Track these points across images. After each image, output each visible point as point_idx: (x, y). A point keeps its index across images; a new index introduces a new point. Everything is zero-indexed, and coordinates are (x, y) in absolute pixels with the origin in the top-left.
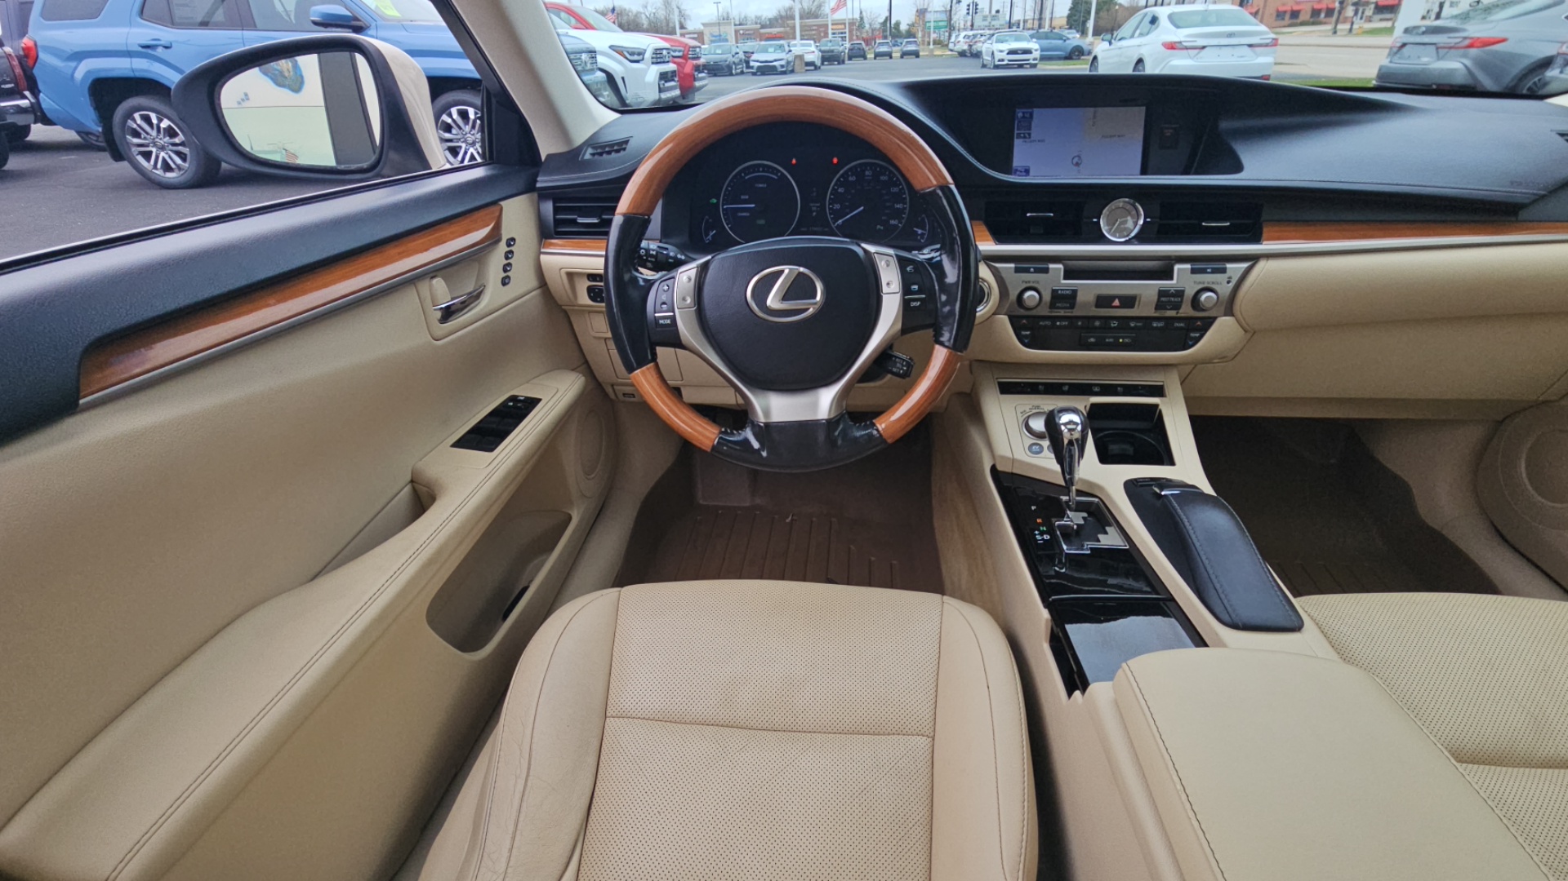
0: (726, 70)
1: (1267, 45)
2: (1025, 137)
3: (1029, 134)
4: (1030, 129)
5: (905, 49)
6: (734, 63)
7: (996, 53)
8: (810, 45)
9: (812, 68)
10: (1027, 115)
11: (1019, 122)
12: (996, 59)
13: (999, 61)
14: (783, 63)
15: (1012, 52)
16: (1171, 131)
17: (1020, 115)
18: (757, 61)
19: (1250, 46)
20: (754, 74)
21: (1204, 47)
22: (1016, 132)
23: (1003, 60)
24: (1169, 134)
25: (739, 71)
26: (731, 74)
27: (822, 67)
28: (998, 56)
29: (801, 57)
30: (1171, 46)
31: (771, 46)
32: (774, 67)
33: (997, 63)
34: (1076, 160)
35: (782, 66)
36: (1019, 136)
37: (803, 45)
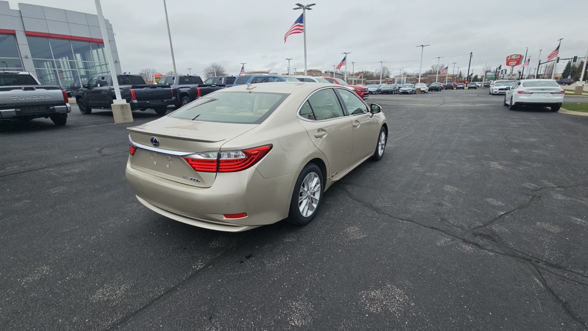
0: (390, 92)
1: (559, 93)
5: (470, 86)
6: (394, 90)
7: (494, 89)
8: (424, 85)
9: (424, 92)
12: (494, 92)
13: (495, 92)
14: (411, 91)
15: (500, 89)
18: (402, 90)
19: (551, 93)
20: (400, 94)
21: (532, 93)
23: (496, 92)
25: (396, 93)
26: (392, 94)
27: (429, 92)
28: (495, 91)
29: (419, 89)
30: (520, 92)
31: (408, 85)
32: (407, 92)
33: (494, 93)
35: (410, 92)
37: (420, 85)
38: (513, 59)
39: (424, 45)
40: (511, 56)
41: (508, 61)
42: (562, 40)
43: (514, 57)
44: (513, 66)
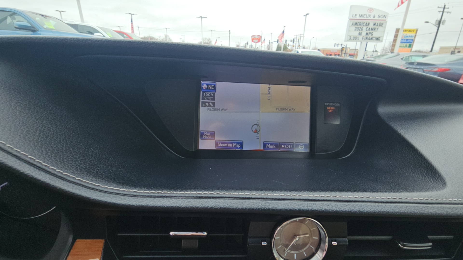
2: (209, 106)
3: (214, 103)
4: (214, 99)
10: (211, 87)
11: (204, 92)
16: (333, 108)
17: (205, 86)
22: (201, 101)
24: (330, 111)
34: (255, 127)
36: (204, 104)
38: (255, 38)
39: (203, 17)
40: (254, 35)
41: (253, 39)
42: (285, 27)
43: (256, 37)
44: (256, 43)
